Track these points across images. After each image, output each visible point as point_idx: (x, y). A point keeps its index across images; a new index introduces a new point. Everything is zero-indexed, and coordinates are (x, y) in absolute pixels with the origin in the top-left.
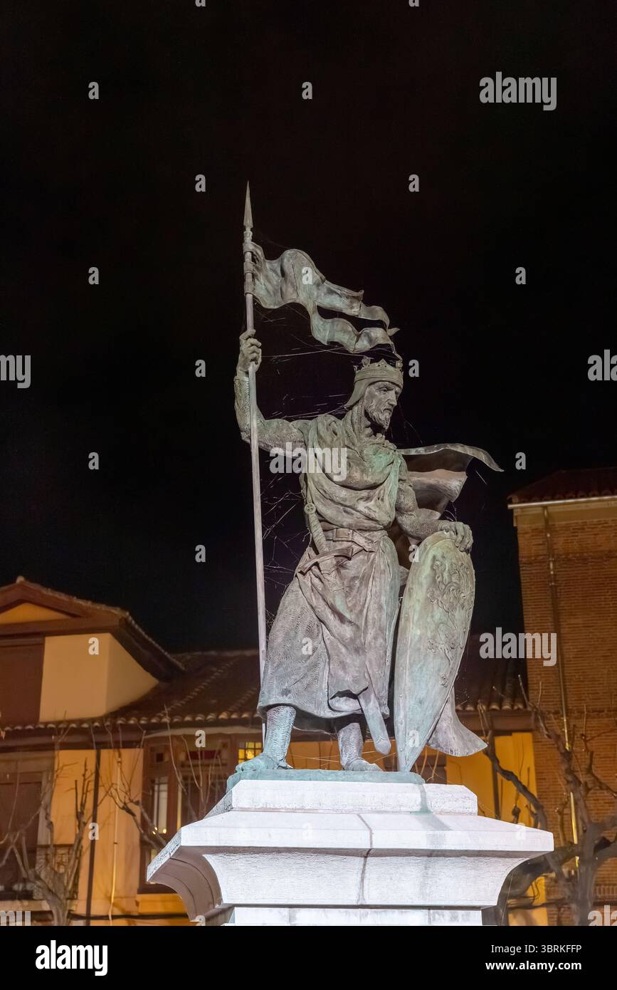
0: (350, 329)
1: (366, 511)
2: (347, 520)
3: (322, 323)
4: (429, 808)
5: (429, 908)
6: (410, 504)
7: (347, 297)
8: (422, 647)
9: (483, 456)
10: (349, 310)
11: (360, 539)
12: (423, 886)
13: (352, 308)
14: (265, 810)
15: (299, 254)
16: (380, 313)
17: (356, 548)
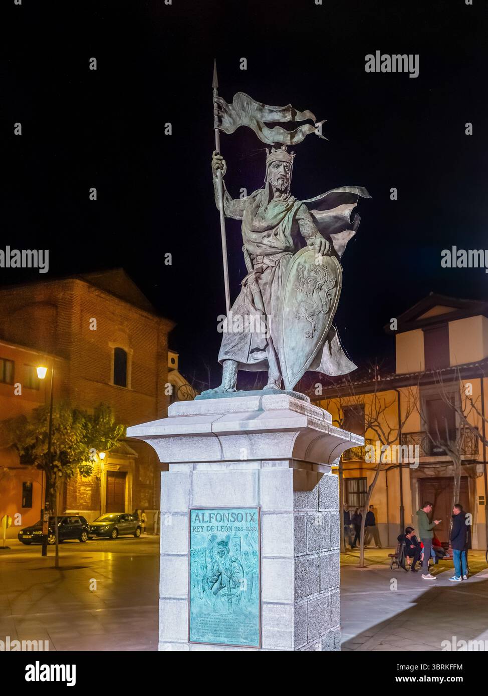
0: (282, 131)
1: (269, 243)
2: (259, 251)
3: (270, 132)
4: (263, 408)
5: (261, 460)
6: (309, 232)
7: (280, 111)
8: (290, 318)
9: (357, 191)
10: (284, 119)
11: (266, 261)
12: (252, 449)
13: (286, 117)
14: (183, 416)
15: (240, 95)
16: (308, 114)
17: (265, 267)
